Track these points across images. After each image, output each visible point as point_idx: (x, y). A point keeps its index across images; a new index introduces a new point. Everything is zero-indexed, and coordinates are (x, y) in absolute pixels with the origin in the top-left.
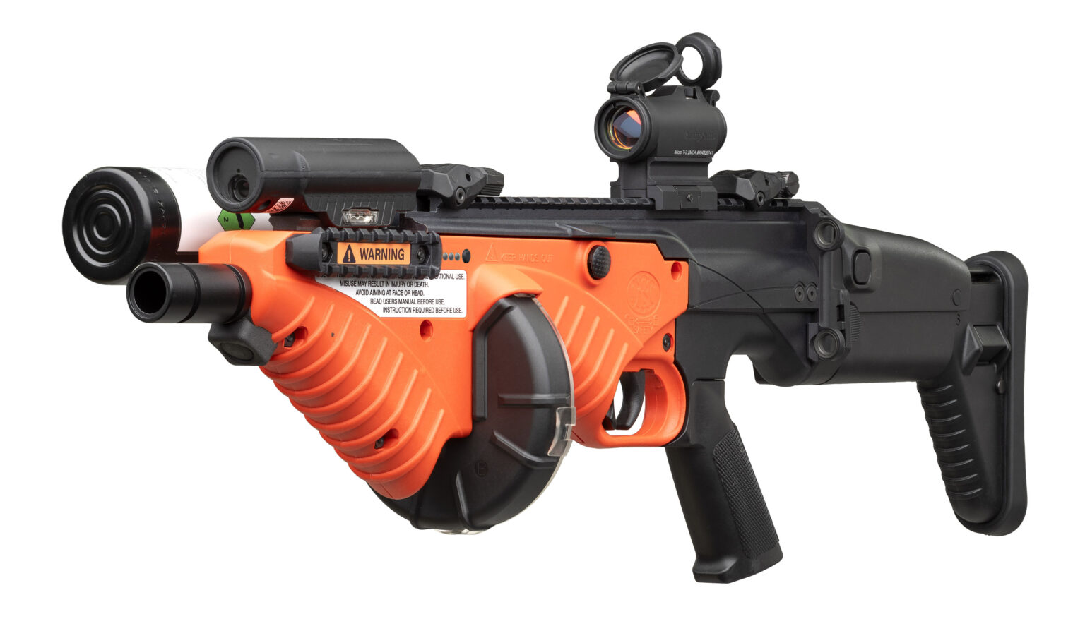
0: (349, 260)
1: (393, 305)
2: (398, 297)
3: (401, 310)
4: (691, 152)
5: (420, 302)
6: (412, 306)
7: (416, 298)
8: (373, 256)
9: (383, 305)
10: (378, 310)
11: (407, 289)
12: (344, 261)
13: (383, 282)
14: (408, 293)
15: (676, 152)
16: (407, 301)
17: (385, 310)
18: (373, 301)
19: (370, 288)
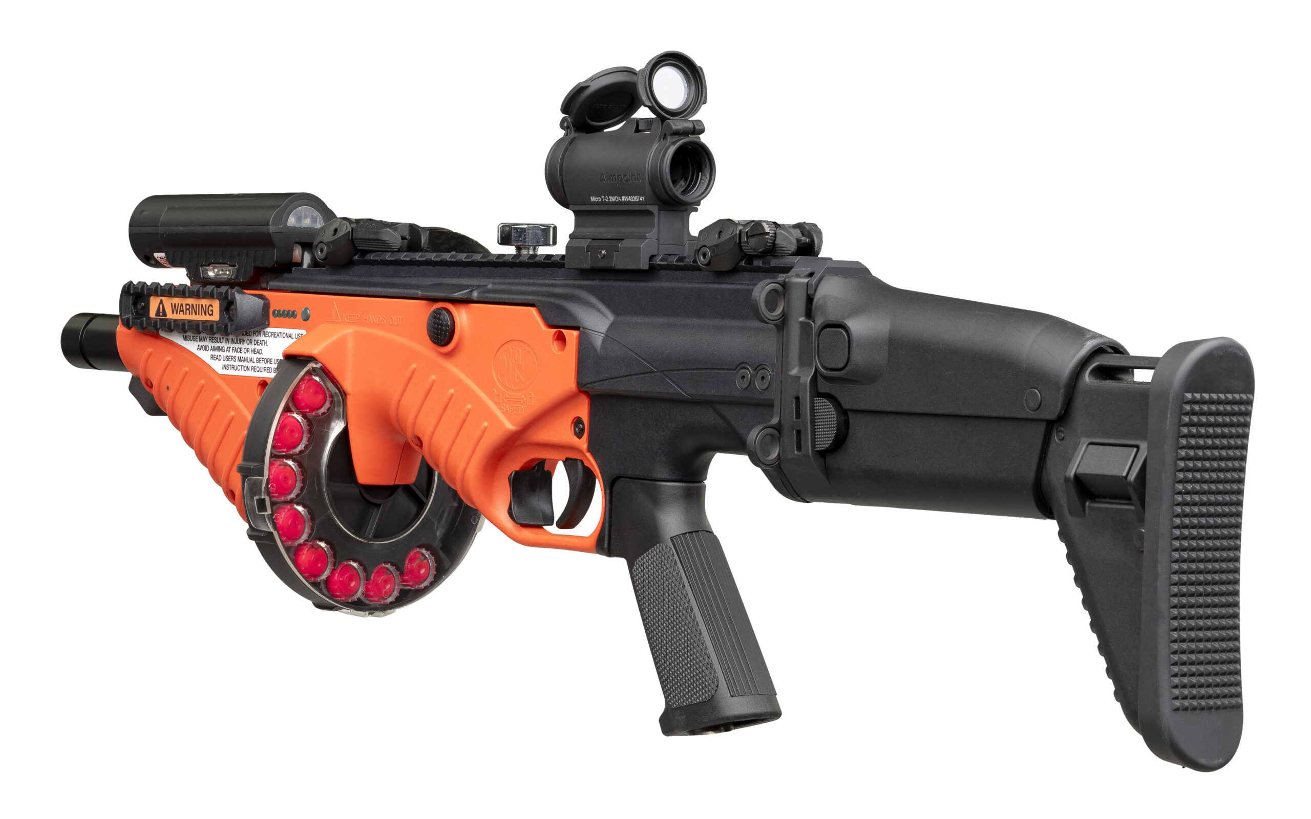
0: (161, 314)
1: (232, 363)
2: (237, 355)
3: (239, 368)
4: (613, 199)
5: (259, 360)
6: (250, 364)
7: (255, 356)
8: (183, 311)
9: (222, 362)
10: (217, 366)
11: (247, 346)
12: (156, 315)
13: (223, 338)
14: (248, 350)
15: (593, 199)
16: (245, 360)
17: (225, 367)
18: (213, 357)
19: (210, 344)
